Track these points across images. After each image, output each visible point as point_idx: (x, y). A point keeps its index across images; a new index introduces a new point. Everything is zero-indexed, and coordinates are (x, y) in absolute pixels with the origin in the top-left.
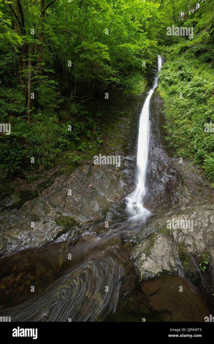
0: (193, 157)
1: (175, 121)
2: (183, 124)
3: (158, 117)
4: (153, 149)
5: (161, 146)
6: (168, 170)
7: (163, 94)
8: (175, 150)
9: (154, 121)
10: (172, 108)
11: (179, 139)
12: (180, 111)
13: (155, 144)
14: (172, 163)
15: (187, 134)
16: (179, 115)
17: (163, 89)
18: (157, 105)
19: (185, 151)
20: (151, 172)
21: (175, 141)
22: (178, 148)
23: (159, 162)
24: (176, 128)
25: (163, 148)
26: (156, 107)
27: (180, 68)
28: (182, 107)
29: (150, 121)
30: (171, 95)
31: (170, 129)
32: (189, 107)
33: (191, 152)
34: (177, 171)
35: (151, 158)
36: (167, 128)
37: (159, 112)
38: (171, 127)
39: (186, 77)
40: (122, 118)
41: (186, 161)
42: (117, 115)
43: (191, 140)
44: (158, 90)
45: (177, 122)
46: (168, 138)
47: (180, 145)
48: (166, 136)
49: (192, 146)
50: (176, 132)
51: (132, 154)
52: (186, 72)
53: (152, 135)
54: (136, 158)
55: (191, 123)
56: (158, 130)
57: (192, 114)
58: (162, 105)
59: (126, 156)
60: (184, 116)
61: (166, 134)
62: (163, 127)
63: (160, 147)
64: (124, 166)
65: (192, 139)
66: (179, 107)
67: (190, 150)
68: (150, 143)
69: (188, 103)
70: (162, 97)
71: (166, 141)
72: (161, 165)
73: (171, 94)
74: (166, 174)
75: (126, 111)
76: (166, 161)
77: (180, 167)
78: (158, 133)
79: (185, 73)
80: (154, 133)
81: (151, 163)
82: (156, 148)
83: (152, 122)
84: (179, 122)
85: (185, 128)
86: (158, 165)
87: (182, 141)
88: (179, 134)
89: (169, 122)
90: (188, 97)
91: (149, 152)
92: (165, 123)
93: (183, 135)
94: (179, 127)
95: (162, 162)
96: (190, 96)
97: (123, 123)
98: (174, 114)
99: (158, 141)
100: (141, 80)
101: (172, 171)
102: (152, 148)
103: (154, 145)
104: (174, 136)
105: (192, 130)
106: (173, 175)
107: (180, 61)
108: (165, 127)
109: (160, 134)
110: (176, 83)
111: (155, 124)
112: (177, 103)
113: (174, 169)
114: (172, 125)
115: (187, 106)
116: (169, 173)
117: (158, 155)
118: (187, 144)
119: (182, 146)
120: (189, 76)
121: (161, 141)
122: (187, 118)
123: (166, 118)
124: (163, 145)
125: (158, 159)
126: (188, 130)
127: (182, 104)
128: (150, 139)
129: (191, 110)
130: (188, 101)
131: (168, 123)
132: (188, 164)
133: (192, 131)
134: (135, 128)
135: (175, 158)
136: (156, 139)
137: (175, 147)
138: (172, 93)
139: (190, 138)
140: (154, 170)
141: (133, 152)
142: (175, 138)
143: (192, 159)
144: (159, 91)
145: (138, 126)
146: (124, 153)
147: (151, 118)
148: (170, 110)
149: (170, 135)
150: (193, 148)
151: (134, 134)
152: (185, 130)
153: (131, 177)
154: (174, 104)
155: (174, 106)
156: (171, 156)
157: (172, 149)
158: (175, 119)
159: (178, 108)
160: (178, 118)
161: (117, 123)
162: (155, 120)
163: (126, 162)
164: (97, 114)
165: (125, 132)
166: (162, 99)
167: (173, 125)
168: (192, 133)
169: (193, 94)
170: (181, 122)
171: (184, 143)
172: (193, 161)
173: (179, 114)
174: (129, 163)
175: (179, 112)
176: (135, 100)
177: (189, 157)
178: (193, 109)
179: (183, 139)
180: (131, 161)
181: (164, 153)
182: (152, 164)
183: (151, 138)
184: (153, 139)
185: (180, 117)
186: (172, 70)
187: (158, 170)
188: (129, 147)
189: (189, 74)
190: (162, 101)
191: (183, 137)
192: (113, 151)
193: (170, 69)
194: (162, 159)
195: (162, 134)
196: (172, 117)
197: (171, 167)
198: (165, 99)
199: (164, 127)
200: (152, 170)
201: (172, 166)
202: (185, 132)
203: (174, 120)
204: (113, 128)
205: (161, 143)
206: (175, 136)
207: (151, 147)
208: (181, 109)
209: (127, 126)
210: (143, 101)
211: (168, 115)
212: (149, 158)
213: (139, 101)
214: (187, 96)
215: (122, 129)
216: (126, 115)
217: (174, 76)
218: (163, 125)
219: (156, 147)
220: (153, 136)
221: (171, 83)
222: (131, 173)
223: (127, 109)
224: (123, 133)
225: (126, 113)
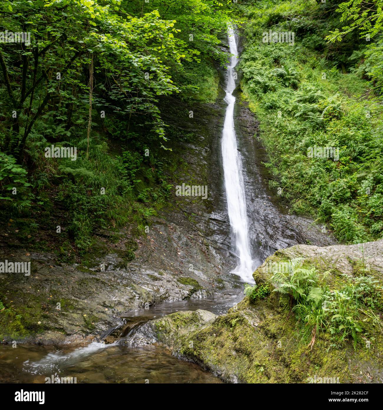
0: (315, 212)
1: (282, 156)
2: (295, 162)
3: (253, 148)
4: (253, 200)
5: (265, 196)
6: (283, 233)
7: (254, 106)
8: (288, 202)
9: (246, 153)
10: (273, 132)
11: (292, 185)
12: (288, 139)
13: (255, 193)
14: (286, 222)
15: (303, 177)
16: (288, 147)
17: (254, 96)
18: (248, 126)
19: (304, 204)
20: (258, 237)
21: (286, 187)
22: (291, 199)
23: (267, 222)
24: (284, 167)
25: (268, 199)
26: (245, 128)
27: (277, 61)
28: (291, 133)
29: (240, 152)
30: (270, 111)
31: (276, 169)
32: (301, 134)
33: (312, 205)
34: (297, 234)
35: (252, 215)
36: (270, 167)
37: (254, 138)
38: (276, 165)
39: (289, 79)
40: (189, 145)
41: (307, 218)
42: (182, 140)
43: (310, 187)
44: (245, 98)
45: (285, 157)
46: (274, 183)
47: (294, 195)
48: (271, 180)
49: (313, 195)
50: (286, 173)
51: (219, 209)
52: (288, 72)
53: (247, 178)
54: (227, 217)
55: (307, 161)
56: (255, 169)
57: (307, 146)
58: (255, 126)
59: (210, 213)
60: (295, 148)
61: (270, 177)
62: (263, 164)
63: (263, 198)
64: (209, 229)
65: (312, 185)
66: (286, 133)
67: (310, 202)
68: (246, 192)
69: (299, 128)
70: (254, 111)
71: (272, 188)
72: (271, 226)
73: (269, 109)
74: (281, 238)
75: (194, 132)
76: (276, 219)
77: (299, 227)
78: (256, 174)
79: (286, 73)
80: (249, 174)
81: (254, 223)
82: (257, 199)
83: (243, 154)
84: (289, 158)
85: (299, 167)
86: (265, 227)
87: (297, 187)
88: (291, 178)
89: (272, 157)
90: (297, 117)
91: (248, 206)
92: (266, 159)
93: (297, 179)
94: (289, 166)
95: (272, 221)
96: (301, 115)
97: (194, 154)
98: (279, 143)
99: (259, 188)
100: (210, 74)
101: (289, 233)
102: (251, 199)
103: (253, 195)
104: (283, 180)
105: (311, 172)
106: (292, 239)
107: (274, 48)
108: (267, 165)
109: (261, 175)
110: (274, 90)
111: (248, 158)
112: (282, 125)
113: (292, 230)
114: (278, 162)
115: (298, 132)
116: (286, 236)
117: (262, 211)
118: (304, 194)
119: (298, 195)
120: (294, 79)
121: (263, 188)
122: (300, 152)
123: (266, 150)
124: (268, 195)
125: (265, 217)
126: (304, 172)
127: (290, 129)
128: (245, 185)
129: (305, 140)
130: (299, 124)
131: (271, 159)
132: (310, 223)
133: (310, 174)
134: (216, 164)
135: (290, 215)
136: (254, 184)
137: (287, 198)
138: (271, 108)
139: (307, 184)
140: (262, 234)
141: (220, 206)
142: (285, 184)
143: (315, 215)
144: (247, 100)
145: (221, 162)
146: (206, 207)
147: (241, 148)
148: (270, 135)
149: (278, 179)
150: (314, 199)
151: (217, 174)
152: (299, 171)
153: (226, 246)
154: (277, 127)
155: (277, 130)
156: (283, 211)
157: (283, 200)
158: (282, 153)
159: (284, 134)
160: (286, 152)
161: (183, 154)
162: (247, 151)
163: (213, 223)
164: (149, 136)
165: (200, 170)
166: (254, 115)
167: (280, 161)
168: (311, 175)
169: (305, 113)
170: (292, 158)
171: (301, 191)
172: (316, 219)
173: (286, 144)
174: (217, 225)
175: (286, 141)
176: (207, 113)
177: (309, 212)
178: (308, 138)
179: (298, 185)
180: (220, 221)
181: (271, 207)
182: (256, 224)
183: (246, 183)
184: (249, 184)
185: (289, 149)
186: (263, 64)
187: (268, 233)
188: (212, 198)
189: (293, 75)
190: (254, 118)
191: (297, 182)
192: (188, 204)
193: (260, 62)
194: (270, 216)
195: (263, 176)
196: (275, 149)
197: (288, 228)
198: (259, 116)
199: (265, 164)
200: (258, 234)
201: (288, 226)
202: (299, 175)
203: (280, 154)
204: (180, 163)
205: (265, 191)
206: (285, 181)
207: (249, 197)
208: (290, 137)
209: (201, 160)
210: (221, 116)
211: (268, 145)
212: (249, 216)
213: (213, 115)
214: (296, 115)
215: (194, 166)
216: (195, 140)
217: (270, 76)
218: (263, 161)
219: (257, 197)
220: (249, 179)
221: (266, 89)
222: (224, 240)
223: (194, 128)
224: (197, 173)
225: (194, 136)
